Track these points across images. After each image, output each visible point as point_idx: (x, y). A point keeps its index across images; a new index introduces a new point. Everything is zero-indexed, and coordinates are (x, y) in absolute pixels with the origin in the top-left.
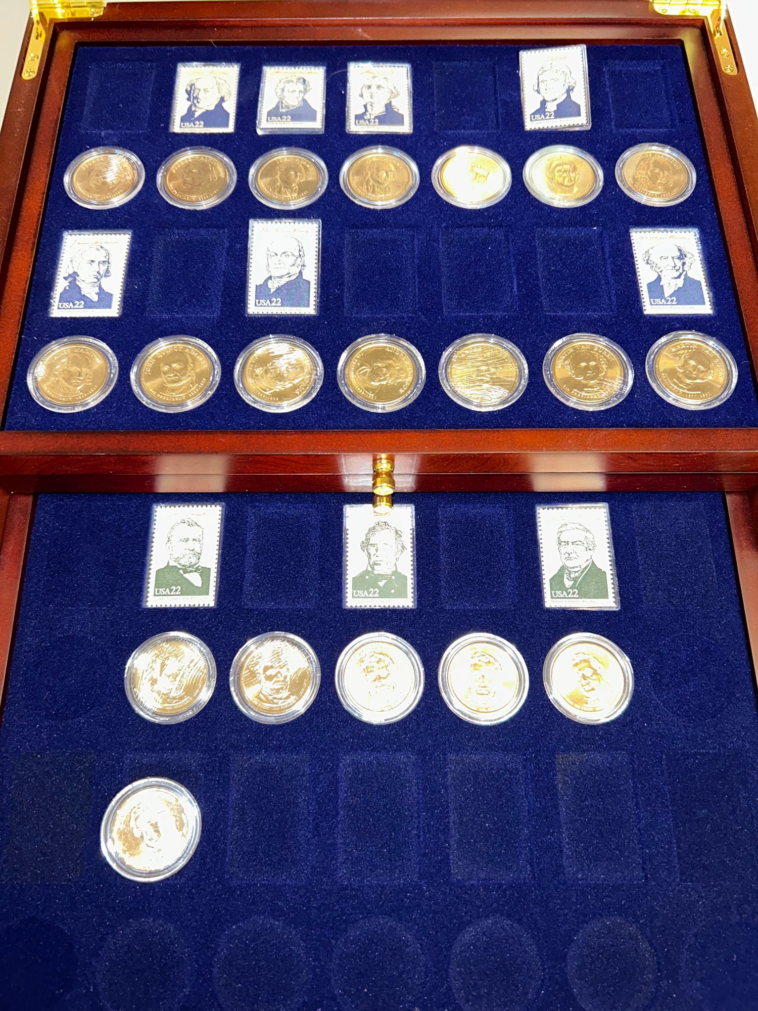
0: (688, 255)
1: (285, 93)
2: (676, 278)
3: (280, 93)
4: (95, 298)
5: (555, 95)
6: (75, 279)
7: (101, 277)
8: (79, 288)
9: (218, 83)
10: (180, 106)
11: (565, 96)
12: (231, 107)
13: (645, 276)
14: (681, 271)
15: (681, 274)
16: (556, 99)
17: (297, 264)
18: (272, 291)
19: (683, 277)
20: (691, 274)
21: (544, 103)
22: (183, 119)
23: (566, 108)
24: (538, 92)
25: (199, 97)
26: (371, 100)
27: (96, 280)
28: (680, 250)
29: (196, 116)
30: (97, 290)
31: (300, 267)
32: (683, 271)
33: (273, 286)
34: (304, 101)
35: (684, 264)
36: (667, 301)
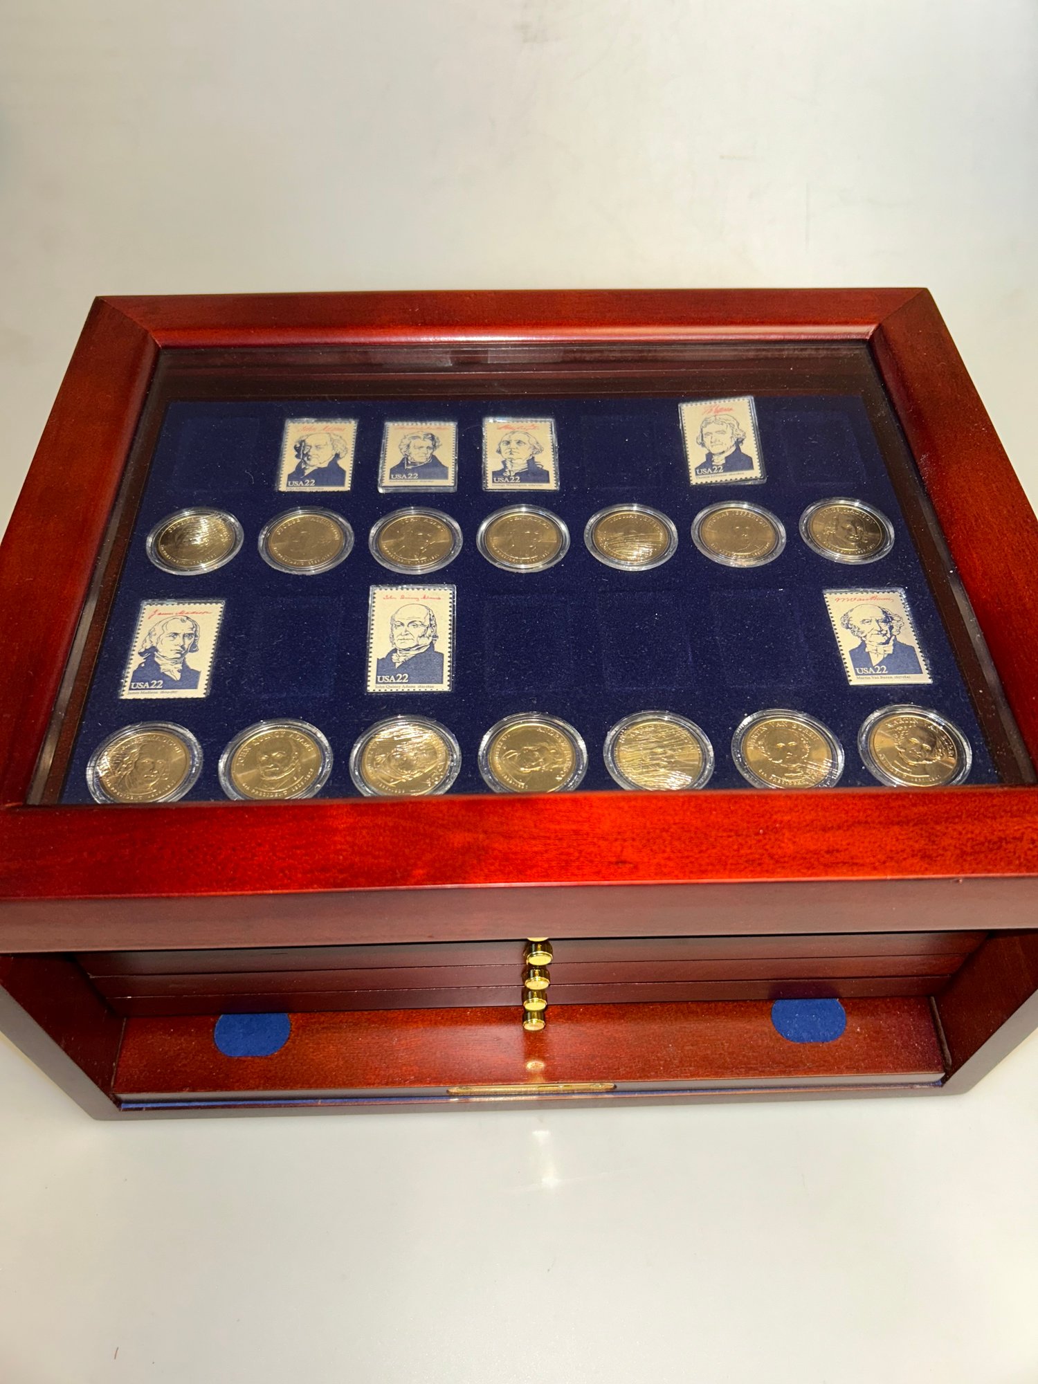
0: (895, 618)
1: (411, 449)
2: (883, 644)
3: (404, 449)
4: (177, 676)
5: (723, 446)
6: (153, 656)
7: (186, 652)
8: (158, 665)
9: (331, 439)
10: (289, 463)
11: (734, 449)
12: (347, 464)
13: (846, 643)
14: (889, 635)
15: (890, 639)
16: (723, 452)
17: (427, 635)
18: (397, 665)
19: (891, 642)
20: (901, 639)
21: (710, 456)
22: (291, 477)
23: (737, 460)
24: (703, 444)
25: (310, 454)
26: (511, 456)
27: (179, 656)
28: (884, 612)
29: (306, 474)
30: (179, 666)
31: (431, 638)
32: (892, 635)
33: (398, 659)
34: (433, 457)
35: (891, 628)
36: (876, 670)
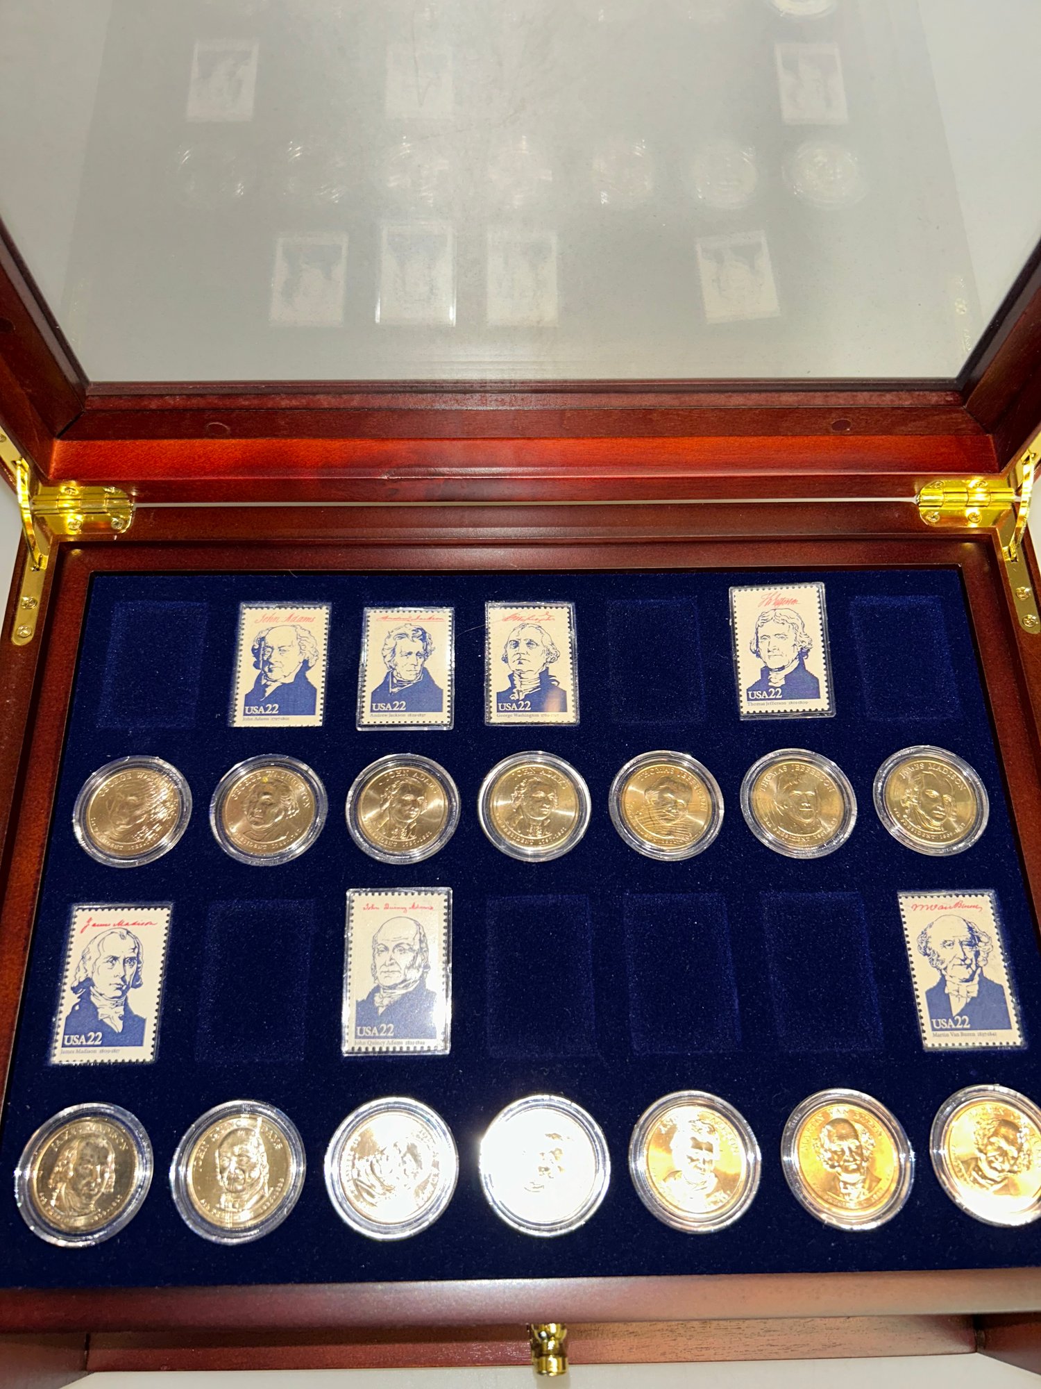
0: (983, 939)
1: (398, 658)
2: (967, 981)
3: (388, 658)
4: (118, 1026)
5: (783, 658)
6: (89, 993)
7: (128, 988)
8: (96, 1008)
9: (299, 637)
10: (245, 677)
11: (796, 663)
12: (317, 677)
13: (923, 978)
14: (973, 967)
15: (974, 972)
16: (783, 668)
17: (417, 964)
18: (381, 1010)
19: (977, 978)
20: (989, 974)
21: (766, 671)
22: (249, 699)
23: (799, 683)
24: (758, 654)
25: (272, 660)
26: (520, 667)
27: (119, 993)
28: (970, 929)
29: (267, 695)
30: (121, 1010)
31: (421, 970)
32: (978, 967)
33: (381, 1002)
34: (424, 671)
35: (977, 954)
36: (956, 1022)
